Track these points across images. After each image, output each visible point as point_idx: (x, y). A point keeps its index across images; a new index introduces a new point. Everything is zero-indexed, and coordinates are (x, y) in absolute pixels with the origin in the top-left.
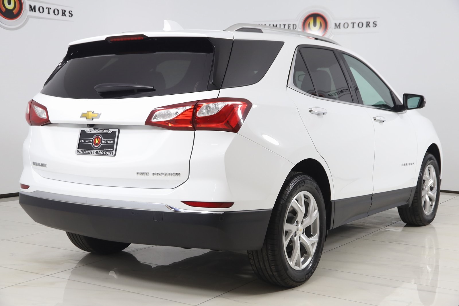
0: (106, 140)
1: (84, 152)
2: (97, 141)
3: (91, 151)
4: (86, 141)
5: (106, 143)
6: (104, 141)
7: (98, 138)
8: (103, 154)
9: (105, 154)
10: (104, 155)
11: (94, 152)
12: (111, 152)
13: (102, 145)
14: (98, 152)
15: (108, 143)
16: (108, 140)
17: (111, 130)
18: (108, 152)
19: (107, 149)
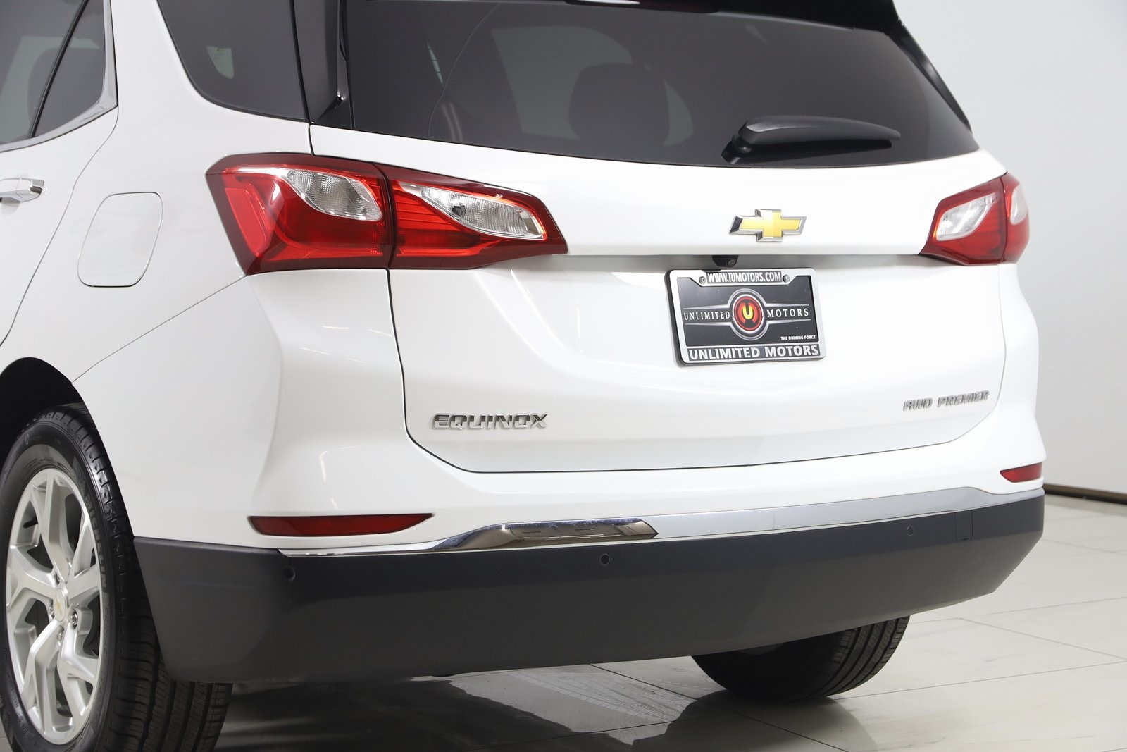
0: (781, 308)
1: (713, 355)
2: (748, 313)
3: (738, 348)
4: (707, 316)
5: (783, 318)
6: (774, 314)
7: (747, 302)
8: (787, 355)
9: (794, 355)
10: (790, 357)
11: (750, 351)
12: (810, 346)
13: (770, 325)
14: (767, 349)
15: (789, 317)
16: (789, 308)
17: (792, 274)
18: (800, 348)
19: (792, 338)
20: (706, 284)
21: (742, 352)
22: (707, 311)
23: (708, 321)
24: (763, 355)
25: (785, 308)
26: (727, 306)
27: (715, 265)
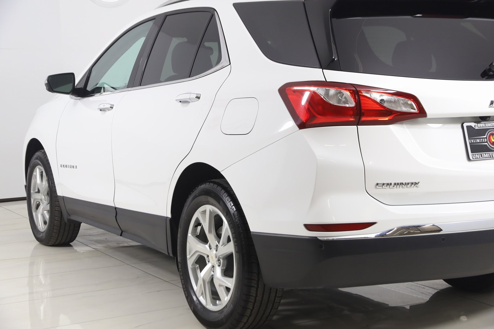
1: (482, 156)
2: (493, 139)
3: (491, 153)
4: (478, 141)
20: (477, 128)
21: (492, 155)
22: (478, 139)
23: (478, 143)
26: (485, 137)
27: (480, 120)
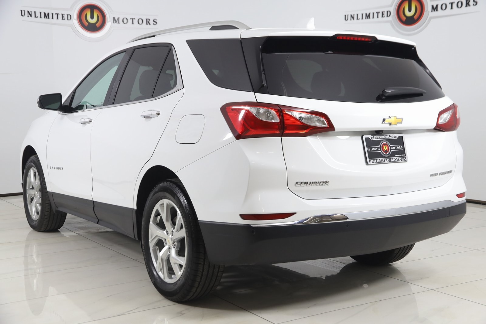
0: (395, 146)
1: (377, 161)
2: (385, 148)
3: (383, 159)
4: (374, 149)
5: (395, 149)
6: (393, 148)
7: (385, 144)
8: (397, 161)
9: (399, 161)
10: (398, 161)
11: (387, 160)
12: (404, 158)
13: (392, 152)
14: (391, 159)
15: (397, 149)
16: (397, 146)
17: (397, 136)
18: (401, 158)
19: (398, 155)
20: (373, 140)
21: (384, 160)
22: (374, 148)
23: (374, 151)
24: (390, 161)
25: (396, 146)
26: (379, 146)
27: (376, 133)
